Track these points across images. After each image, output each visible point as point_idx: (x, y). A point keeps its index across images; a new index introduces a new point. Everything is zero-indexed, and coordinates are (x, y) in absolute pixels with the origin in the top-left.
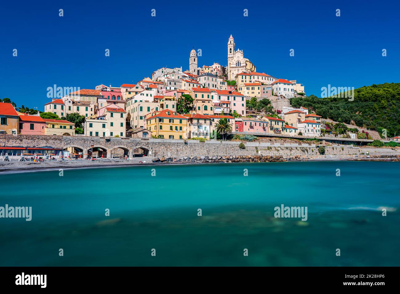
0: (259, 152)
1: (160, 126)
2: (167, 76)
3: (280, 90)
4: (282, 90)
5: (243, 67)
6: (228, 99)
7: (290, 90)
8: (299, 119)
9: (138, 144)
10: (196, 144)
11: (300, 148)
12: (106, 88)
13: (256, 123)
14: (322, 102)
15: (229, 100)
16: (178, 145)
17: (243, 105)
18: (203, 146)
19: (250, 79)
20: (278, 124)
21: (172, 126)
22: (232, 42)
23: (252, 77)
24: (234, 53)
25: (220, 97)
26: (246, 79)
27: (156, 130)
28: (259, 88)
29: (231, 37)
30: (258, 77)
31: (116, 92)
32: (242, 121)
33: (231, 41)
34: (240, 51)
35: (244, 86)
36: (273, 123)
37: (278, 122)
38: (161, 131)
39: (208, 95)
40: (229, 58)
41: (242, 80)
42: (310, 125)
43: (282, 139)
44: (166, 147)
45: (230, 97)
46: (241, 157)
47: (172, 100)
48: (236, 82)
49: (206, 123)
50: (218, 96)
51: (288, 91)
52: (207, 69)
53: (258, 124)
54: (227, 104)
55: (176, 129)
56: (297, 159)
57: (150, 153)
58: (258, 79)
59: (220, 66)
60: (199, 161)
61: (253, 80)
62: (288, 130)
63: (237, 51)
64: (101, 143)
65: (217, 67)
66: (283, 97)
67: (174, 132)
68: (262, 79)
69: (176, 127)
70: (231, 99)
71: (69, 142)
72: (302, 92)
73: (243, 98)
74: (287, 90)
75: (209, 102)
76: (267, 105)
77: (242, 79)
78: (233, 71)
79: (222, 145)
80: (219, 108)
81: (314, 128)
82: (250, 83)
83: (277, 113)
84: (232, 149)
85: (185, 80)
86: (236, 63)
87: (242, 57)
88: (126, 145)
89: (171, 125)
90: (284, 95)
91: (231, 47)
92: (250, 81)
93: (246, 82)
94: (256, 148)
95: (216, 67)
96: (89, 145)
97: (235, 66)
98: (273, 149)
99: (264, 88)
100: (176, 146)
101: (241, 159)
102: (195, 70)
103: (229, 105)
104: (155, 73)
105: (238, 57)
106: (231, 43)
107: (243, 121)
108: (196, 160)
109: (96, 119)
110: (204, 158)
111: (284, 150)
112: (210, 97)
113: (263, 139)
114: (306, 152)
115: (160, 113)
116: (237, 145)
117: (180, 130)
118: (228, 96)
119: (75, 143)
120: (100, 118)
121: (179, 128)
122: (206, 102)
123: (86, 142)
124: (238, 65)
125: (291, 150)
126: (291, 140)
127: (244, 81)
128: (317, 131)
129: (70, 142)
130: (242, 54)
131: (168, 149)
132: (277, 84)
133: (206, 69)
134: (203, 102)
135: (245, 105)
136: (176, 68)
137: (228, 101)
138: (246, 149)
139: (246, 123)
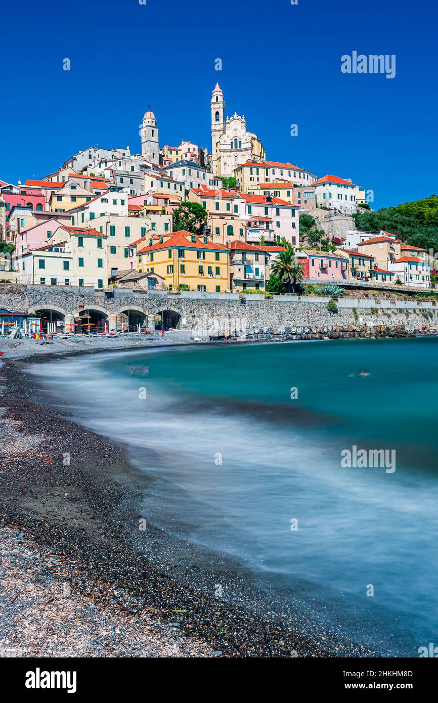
0: (361, 319)
1: (181, 265)
2: (106, 166)
3: (330, 197)
4: (335, 197)
5: (246, 150)
6: (266, 213)
7: (349, 198)
8: (391, 255)
9: (162, 303)
10: (259, 303)
11: (420, 311)
12: (11, 187)
13: (330, 261)
14: (408, 223)
15: (268, 214)
16: (231, 304)
17: (294, 225)
18: (271, 308)
19: (267, 175)
20: (364, 265)
21: (202, 267)
22: (221, 99)
23: (270, 171)
24: (227, 121)
25: (250, 207)
26: (258, 174)
27: (172, 275)
28: (289, 193)
29: (217, 87)
30: (282, 171)
31: (35, 196)
32: (306, 258)
33: (217, 97)
34: (240, 117)
35: (259, 188)
36: (356, 262)
37: (363, 260)
38: (183, 277)
39: (228, 205)
40: (215, 131)
41: (251, 176)
42: (414, 267)
43: (384, 294)
44: (210, 309)
45: (269, 209)
46: (341, 328)
47: (160, 213)
48: (236, 181)
49: (258, 260)
50: (247, 207)
51: (346, 199)
52: (174, 152)
53: (333, 263)
54: (267, 223)
55: (210, 273)
56: (425, 332)
57: (184, 321)
58: (282, 174)
59: (196, 147)
60: (277, 337)
61: (272, 178)
62: (380, 276)
63: (232, 118)
64: (98, 300)
65: (191, 150)
66: (337, 211)
67: (206, 278)
68: (290, 175)
69: (210, 268)
70: (272, 212)
71: (39, 297)
72: (362, 202)
73: (293, 211)
74: (344, 197)
75: (233, 219)
76: (310, 227)
77: (252, 174)
78: (225, 157)
79: (300, 305)
80: (255, 232)
81: (420, 272)
82: (266, 183)
83: (333, 242)
84: (317, 312)
85: (149, 174)
86: (232, 142)
87: (244, 130)
88: (141, 306)
89: (200, 264)
90: (338, 208)
91: (217, 110)
92: (267, 180)
93: (258, 180)
94: (354, 310)
95: (189, 149)
96: (75, 305)
97: (229, 147)
98: (380, 312)
99: (299, 194)
100: (227, 308)
101: (341, 334)
102: (153, 154)
103: (270, 225)
104: (76, 159)
105: (236, 129)
106: (217, 100)
107: (308, 258)
108: (272, 336)
109: (47, 250)
110: (285, 330)
111: (398, 315)
112: (232, 208)
113: (354, 292)
114: (430, 318)
115: (170, 238)
116: (324, 305)
117: (217, 274)
118: (266, 206)
119: (50, 301)
120: (54, 249)
121: (214, 271)
122: (226, 217)
123: (70, 299)
124: (236, 147)
125: (407, 315)
126: (398, 295)
127: (256, 179)
128: (425, 278)
129: (41, 299)
130: (244, 124)
131: (215, 314)
132: (324, 185)
133: (171, 153)
134: (221, 218)
135: (297, 225)
136: (118, 150)
137: (265, 216)
138: (339, 313)
139: (313, 261)
